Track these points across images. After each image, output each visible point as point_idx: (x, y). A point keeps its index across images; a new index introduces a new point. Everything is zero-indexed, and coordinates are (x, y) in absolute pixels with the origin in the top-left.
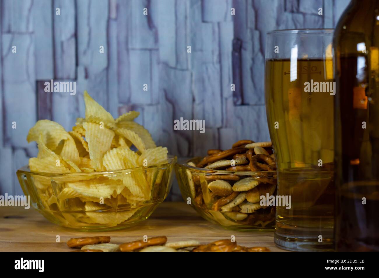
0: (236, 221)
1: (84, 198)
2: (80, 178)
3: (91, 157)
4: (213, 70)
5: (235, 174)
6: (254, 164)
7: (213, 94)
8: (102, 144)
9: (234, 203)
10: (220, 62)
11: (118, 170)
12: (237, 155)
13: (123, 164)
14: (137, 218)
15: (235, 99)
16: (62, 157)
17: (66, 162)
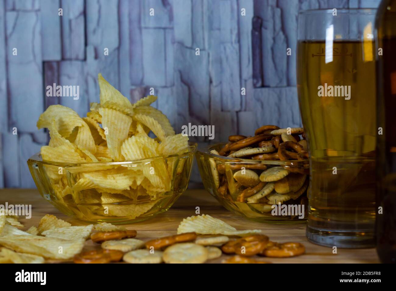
0: (262, 212)
1: (100, 189)
2: (97, 169)
3: (109, 146)
4: (231, 50)
5: (262, 163)
6: (283, 153)
7: (232, 75)
8: (120, 132)
9: (262, 194)
10: (239, 41)
11: (137, 160)
12: (262, 142)
13: (143, 153)
14: (156, 211)
15: (255, 81)
16: (77, 146)
17: (81, 151)
